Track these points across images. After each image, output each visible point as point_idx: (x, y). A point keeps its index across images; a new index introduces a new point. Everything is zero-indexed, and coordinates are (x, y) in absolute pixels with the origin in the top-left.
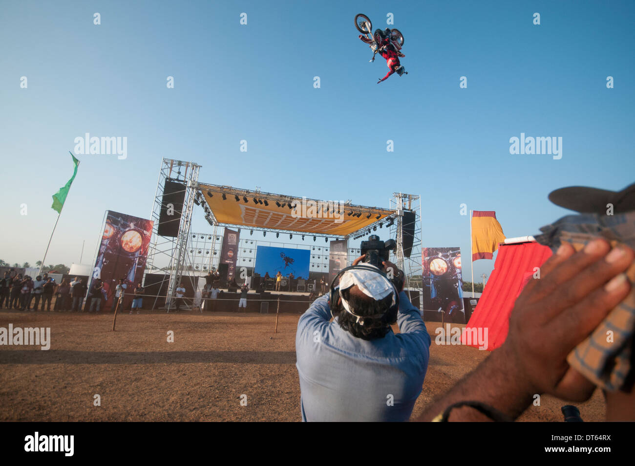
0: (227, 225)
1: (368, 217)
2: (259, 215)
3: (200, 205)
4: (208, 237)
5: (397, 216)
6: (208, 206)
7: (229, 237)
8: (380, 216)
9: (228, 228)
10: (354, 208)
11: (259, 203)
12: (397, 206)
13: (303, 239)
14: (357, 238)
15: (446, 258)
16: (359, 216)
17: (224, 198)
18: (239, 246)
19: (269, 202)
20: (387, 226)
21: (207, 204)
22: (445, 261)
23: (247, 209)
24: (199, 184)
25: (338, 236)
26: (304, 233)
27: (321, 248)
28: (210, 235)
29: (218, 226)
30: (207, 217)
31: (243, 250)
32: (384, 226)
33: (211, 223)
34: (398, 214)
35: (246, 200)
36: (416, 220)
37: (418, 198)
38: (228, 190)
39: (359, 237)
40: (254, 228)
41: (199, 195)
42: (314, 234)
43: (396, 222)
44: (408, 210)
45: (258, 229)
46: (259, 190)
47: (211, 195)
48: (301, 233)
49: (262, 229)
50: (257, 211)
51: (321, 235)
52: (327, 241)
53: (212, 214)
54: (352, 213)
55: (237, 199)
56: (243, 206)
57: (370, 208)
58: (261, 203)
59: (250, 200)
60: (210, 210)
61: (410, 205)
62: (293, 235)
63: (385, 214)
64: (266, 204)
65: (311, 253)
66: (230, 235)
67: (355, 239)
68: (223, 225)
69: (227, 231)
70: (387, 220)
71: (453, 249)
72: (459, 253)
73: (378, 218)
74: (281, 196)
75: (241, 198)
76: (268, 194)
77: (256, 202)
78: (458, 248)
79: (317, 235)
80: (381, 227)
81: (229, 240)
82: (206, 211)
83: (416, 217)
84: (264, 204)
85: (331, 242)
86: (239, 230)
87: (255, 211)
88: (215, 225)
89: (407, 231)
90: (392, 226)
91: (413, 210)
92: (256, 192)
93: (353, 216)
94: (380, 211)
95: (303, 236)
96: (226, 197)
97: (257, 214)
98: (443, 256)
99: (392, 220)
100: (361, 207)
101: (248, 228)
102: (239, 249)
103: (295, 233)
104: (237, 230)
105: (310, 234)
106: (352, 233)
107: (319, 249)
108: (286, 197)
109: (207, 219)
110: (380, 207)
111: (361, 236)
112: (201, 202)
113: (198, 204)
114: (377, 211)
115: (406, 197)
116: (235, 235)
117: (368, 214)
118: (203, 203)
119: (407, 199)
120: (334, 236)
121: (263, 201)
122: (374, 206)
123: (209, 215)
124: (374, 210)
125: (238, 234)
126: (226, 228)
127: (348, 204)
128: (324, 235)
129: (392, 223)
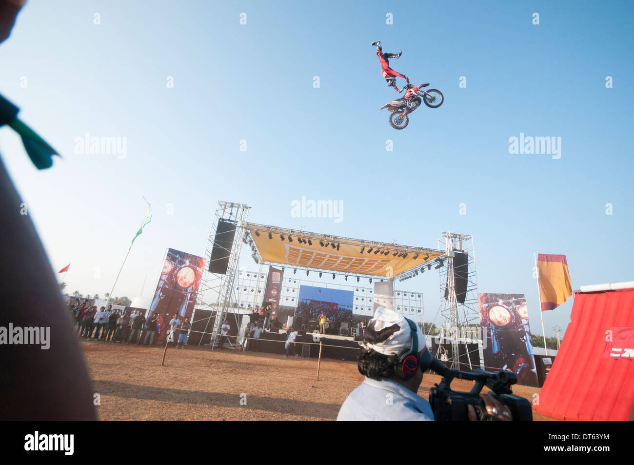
0: (272, 264)
1: (415, 258)
2: (303, 255)
3: (248, 244)
4: (254, 275)
5: (446, 257)
6: (255, 245)
7: (273, 276)
8: (428, 257)
9: (273, 267)
10: (400, 248)
11: (303, 242)
12: (447, 247)
13: (346, 279)
14: (403, 280)
15: (508, 306)
16: (405, 256)
17: (270, 237)
18: (283, 285)
19: (312, 241)
20: (436, 268)
21: (254, 243)
22: (507, 309)
23: (291, 249)
24: (248, 224)
25: (382, 277)
26: (347, 274)
27: (365, 290)
28: (256, 273)
29: (263, 264)
30: (254, 256)
31: (286, 289)
32: (433, 267)
33: (257, 261)
34: (449, 255)
35: (291, 240)
36: (469, 262)
37: (470, 238)
38: (274, 230)
39: (406, 278)
40: (298, 267)
41: (247, 234)
42: (358, 275)
43: (446, 263)
44: (459, 251)
45: (302, 268)
46: (303, 230)
47: (258, 234)
48: (344, 273)
49: (305, 268)
50: (301, 251)
51: (364, 276)
52: (371, 282)
53: (259, 253)
54: (398, 253)
55: (283, 239)
56: (287, 245)
57: (416, 248)
58: (305, 243)
59: (295, 239)
60: (257, 249)
61: (461, 246)
62: (336, 275)
63: (433, 255)
64: (310, 243)
65: (355, 294)
66: (274, 273)
67: (401, 281)
68: (268, 263)
69: (272, 270)
70: (436, 261)
71: (516, 296)
72: (524, 300)
73: (425, 259)
74: (325, 236)
75: (286, 237)
76: (312, 234)
77: (300, 241)
78: (522, 295)
79: (361, 275)
80: (429, 269)
81: (273, 279)
82: (253, 249)
83: (469, 258)
84: (307, 244)
85: (376, 283)
86: (283, 269)
87: (298, 250)
88: (260, 263)
89: (458, 273)
90: (441, 268)
91: (465, 251)
92: (301, 232)
93: (399, 256)
94: (428, 252)
95: (346, 277)
96: (272, 236)
97: (300, 254)
98: (504, 303)
99: (442, 261)
100: (407, 247)
101: (292, 267)
102: (283, 288)
103: (338, 273)
104: (281, 269)
105: (354, 274)
106: (398, 274)
107: (363, 291)
108: (329, 236)
109: (253, 257)
110: (428, 247)
111: (408, 278)
112: (249, 241)
113: (246, 243)
114: (425, 252)
115: (456, 237)
116: (279, 274)
117: (414, 255)
118: (251, 241)
119: (457, 239)
120: (379, 277)
121: (307, 240)
122: (421, 247)
123: (255, 254)
124: (421, 251)
125: (282, 272)
126: (271, 267)
127: (393, 244)
128: (368, 276)
129: (442, 265)
